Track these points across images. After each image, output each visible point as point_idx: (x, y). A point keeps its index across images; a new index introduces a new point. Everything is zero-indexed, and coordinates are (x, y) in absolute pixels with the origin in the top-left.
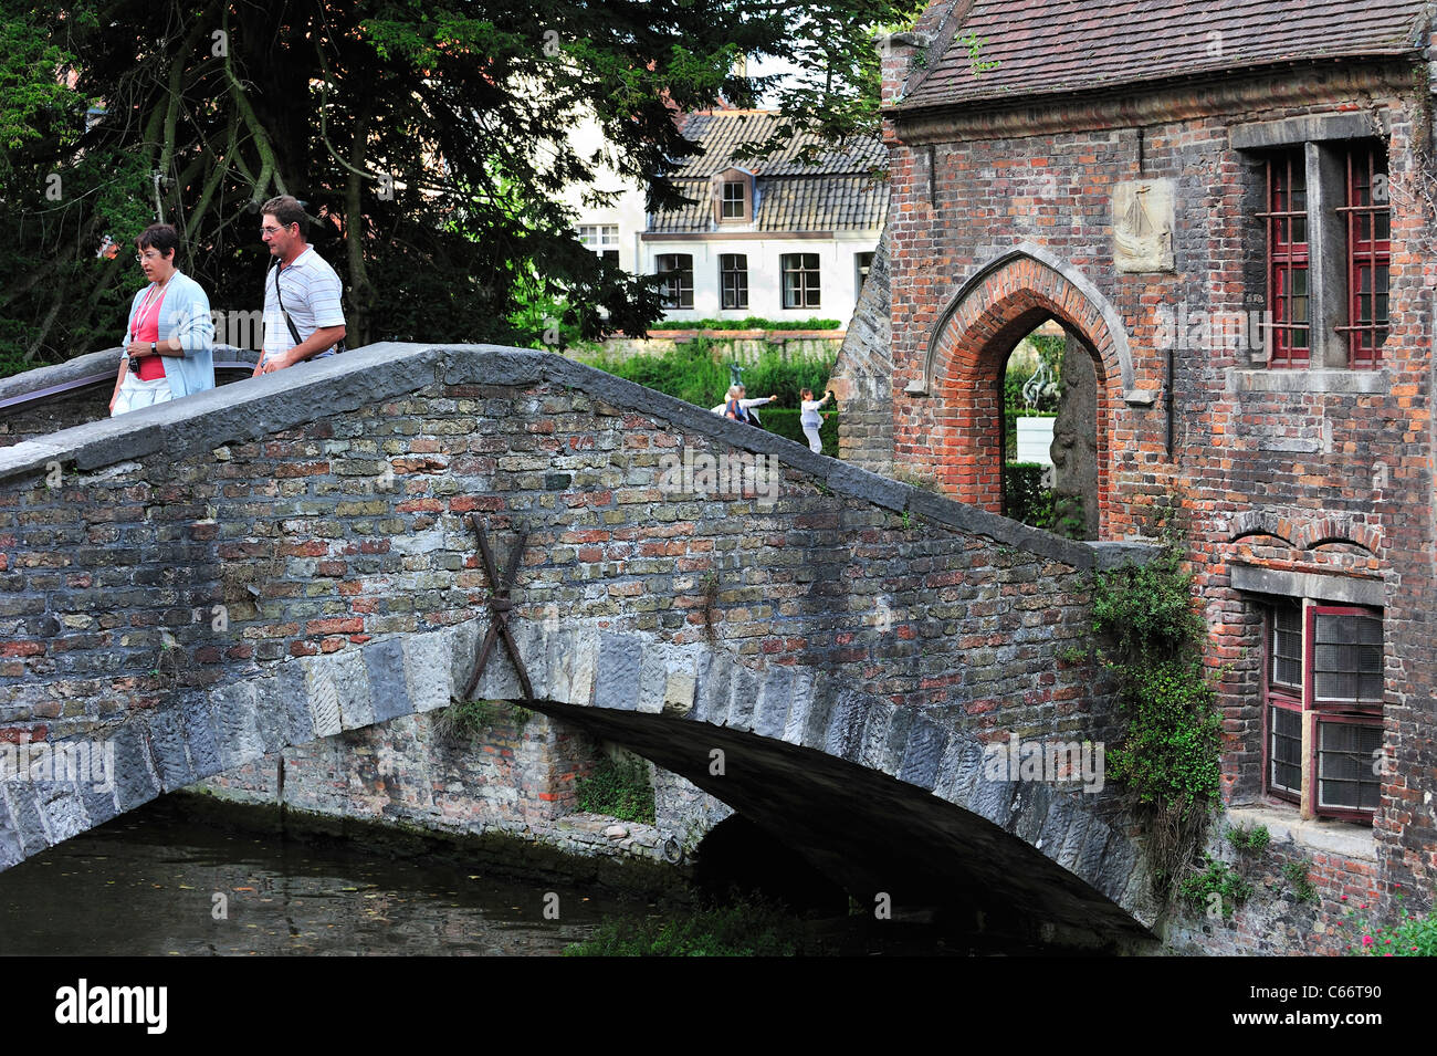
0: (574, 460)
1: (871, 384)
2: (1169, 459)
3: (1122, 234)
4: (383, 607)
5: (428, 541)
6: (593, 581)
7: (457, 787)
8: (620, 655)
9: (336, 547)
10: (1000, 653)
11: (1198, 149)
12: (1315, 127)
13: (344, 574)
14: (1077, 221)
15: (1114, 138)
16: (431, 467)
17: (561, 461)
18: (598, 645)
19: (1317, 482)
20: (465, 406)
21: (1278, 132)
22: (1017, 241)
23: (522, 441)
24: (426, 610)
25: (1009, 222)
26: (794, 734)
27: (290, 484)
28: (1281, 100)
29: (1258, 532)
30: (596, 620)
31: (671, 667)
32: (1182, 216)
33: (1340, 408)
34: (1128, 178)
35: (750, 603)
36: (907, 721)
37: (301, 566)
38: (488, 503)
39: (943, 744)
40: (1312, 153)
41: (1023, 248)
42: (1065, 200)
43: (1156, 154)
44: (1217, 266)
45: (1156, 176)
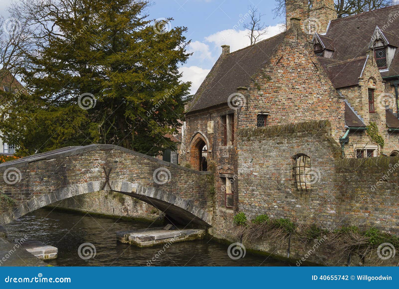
0: (119, 159)
1: (184, 151)
2: (213, 159)
3: (208, 129)
4: (90, 178)
5: (97, 169)
6: (121, 175)
7: (135, 211)
8: (125, 185)
9: (83, 170)
10: (185, 186)
11: (216, 116)
13: (85, 173)
14: (204, 127)
16: (97, 160)
17: (117, 159)
18: (122, 183)
19: (227, 161)
20: (102, 152)
23: (111, 156)
24: (96, 178)
25: (197, 128)
26: (152, 196)
27: (76, 162)
28: (223, 109)
29: (222, 169)
30: (121, 180)
31: (133, 186)
32: (214, 125)
33: (229, 150)
34: (209, 121)
35: (145, 178)
36: (170, 194)
37: (78, 172)
38: (106, 164)
39: (176, 198)
40: (227, 116)
41: (199, 131)
42: (203, 124)
43: (212, 117)
44: (218, 132)
45: (212, 120)
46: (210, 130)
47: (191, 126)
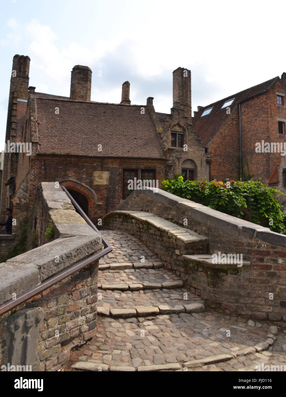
1: (22, 200)
3: (96, 179)
11: (115, 168)
12: (142, 167)
14: (84, 176)
15: (95, 164)
21: (134, 167)
22: (68, 178)
25: (66, 175)
32: (111, 177)
34: (98, 171)
40: (140, 171)
41: (71, 179)
42: (81, 173)
43: (105, 168)
44: (119, 185)
45: (105, 171)
46: (101, 180)
47: (48, 170)
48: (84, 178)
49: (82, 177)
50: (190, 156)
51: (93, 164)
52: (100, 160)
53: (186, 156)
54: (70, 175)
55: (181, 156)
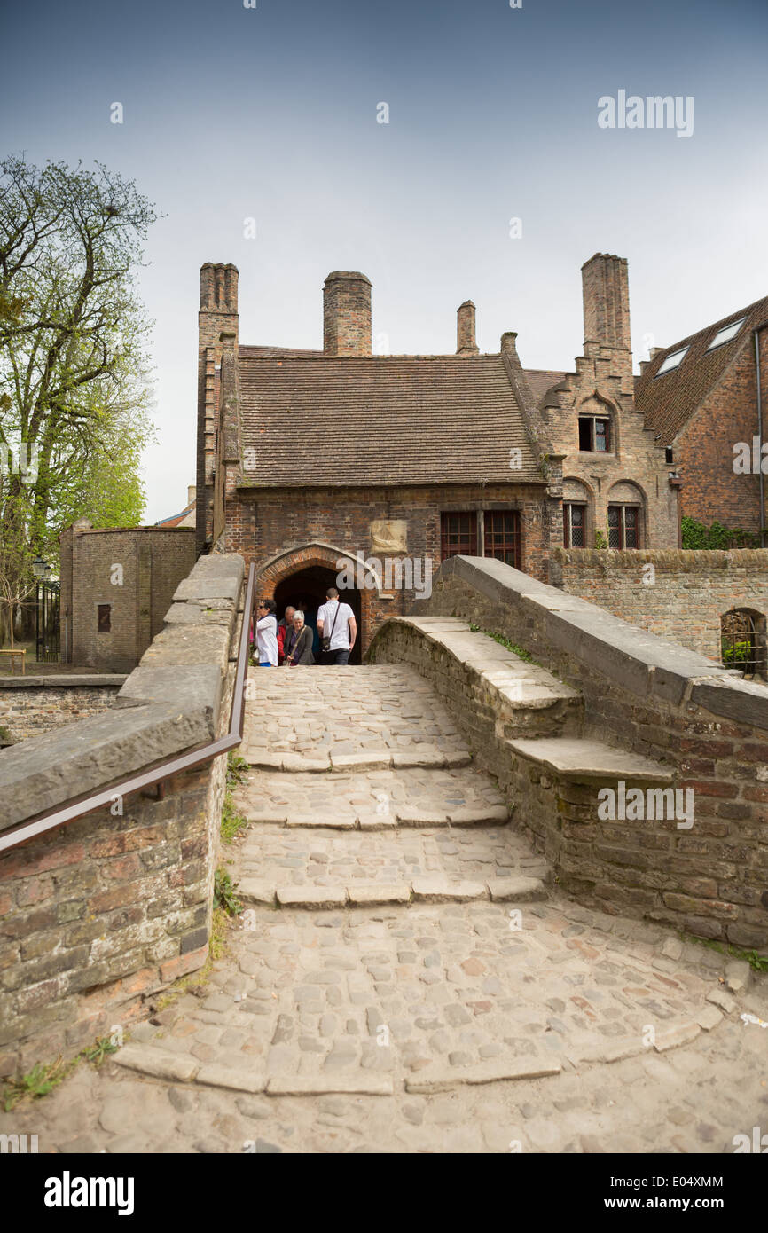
3: (377, 539)
11: (421, 510)
12: (486, 505)
14: (348, 534)
15: (372, 505)
21: (466, 506)
22: (310, 540)
25: (306, 534)
32: (412, 533)
34: (381, 519)
40: (482, 514)
41: (317, 543)
42: (342, 526)
43: (396, 511)
44: (431, 551)
45: (396, 519)
46: (388, 542)
47: (264, 525)
48: (348, 537)
49: (344, 537)
50: (627, 473)
51: (368, 504)
52: (383, 494)
53: (618, 472)
54: (317, 534)
55: (606, 473)
